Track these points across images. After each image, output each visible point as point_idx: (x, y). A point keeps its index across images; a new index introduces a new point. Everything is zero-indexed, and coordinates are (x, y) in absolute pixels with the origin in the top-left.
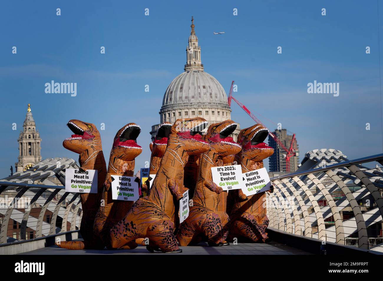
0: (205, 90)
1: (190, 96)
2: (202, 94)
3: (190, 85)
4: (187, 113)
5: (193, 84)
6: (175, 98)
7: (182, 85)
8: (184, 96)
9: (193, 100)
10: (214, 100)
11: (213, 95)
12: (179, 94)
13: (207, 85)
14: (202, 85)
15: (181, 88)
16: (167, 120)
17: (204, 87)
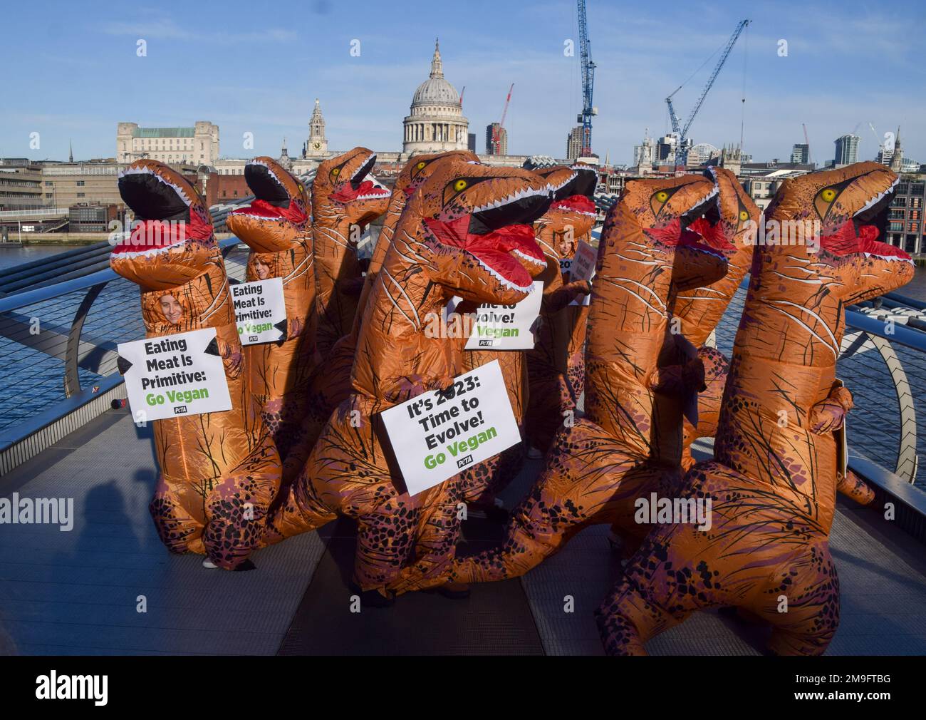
0: (444, 93)
1: (433, 96)
2: (442, 95)
3: (434, 89)
4: (430, 109)
5: (435, 88)
6: (422, 98)
7: (428, 88)
8: (429, 95)
9: (434, 100)
10: (450, 100)
11: (450, 97)
12: (425, 95)
13: (445, 89)
14: (442, 89)
15: (427, 90)
16: (416, 114)
17: (443, 90)
